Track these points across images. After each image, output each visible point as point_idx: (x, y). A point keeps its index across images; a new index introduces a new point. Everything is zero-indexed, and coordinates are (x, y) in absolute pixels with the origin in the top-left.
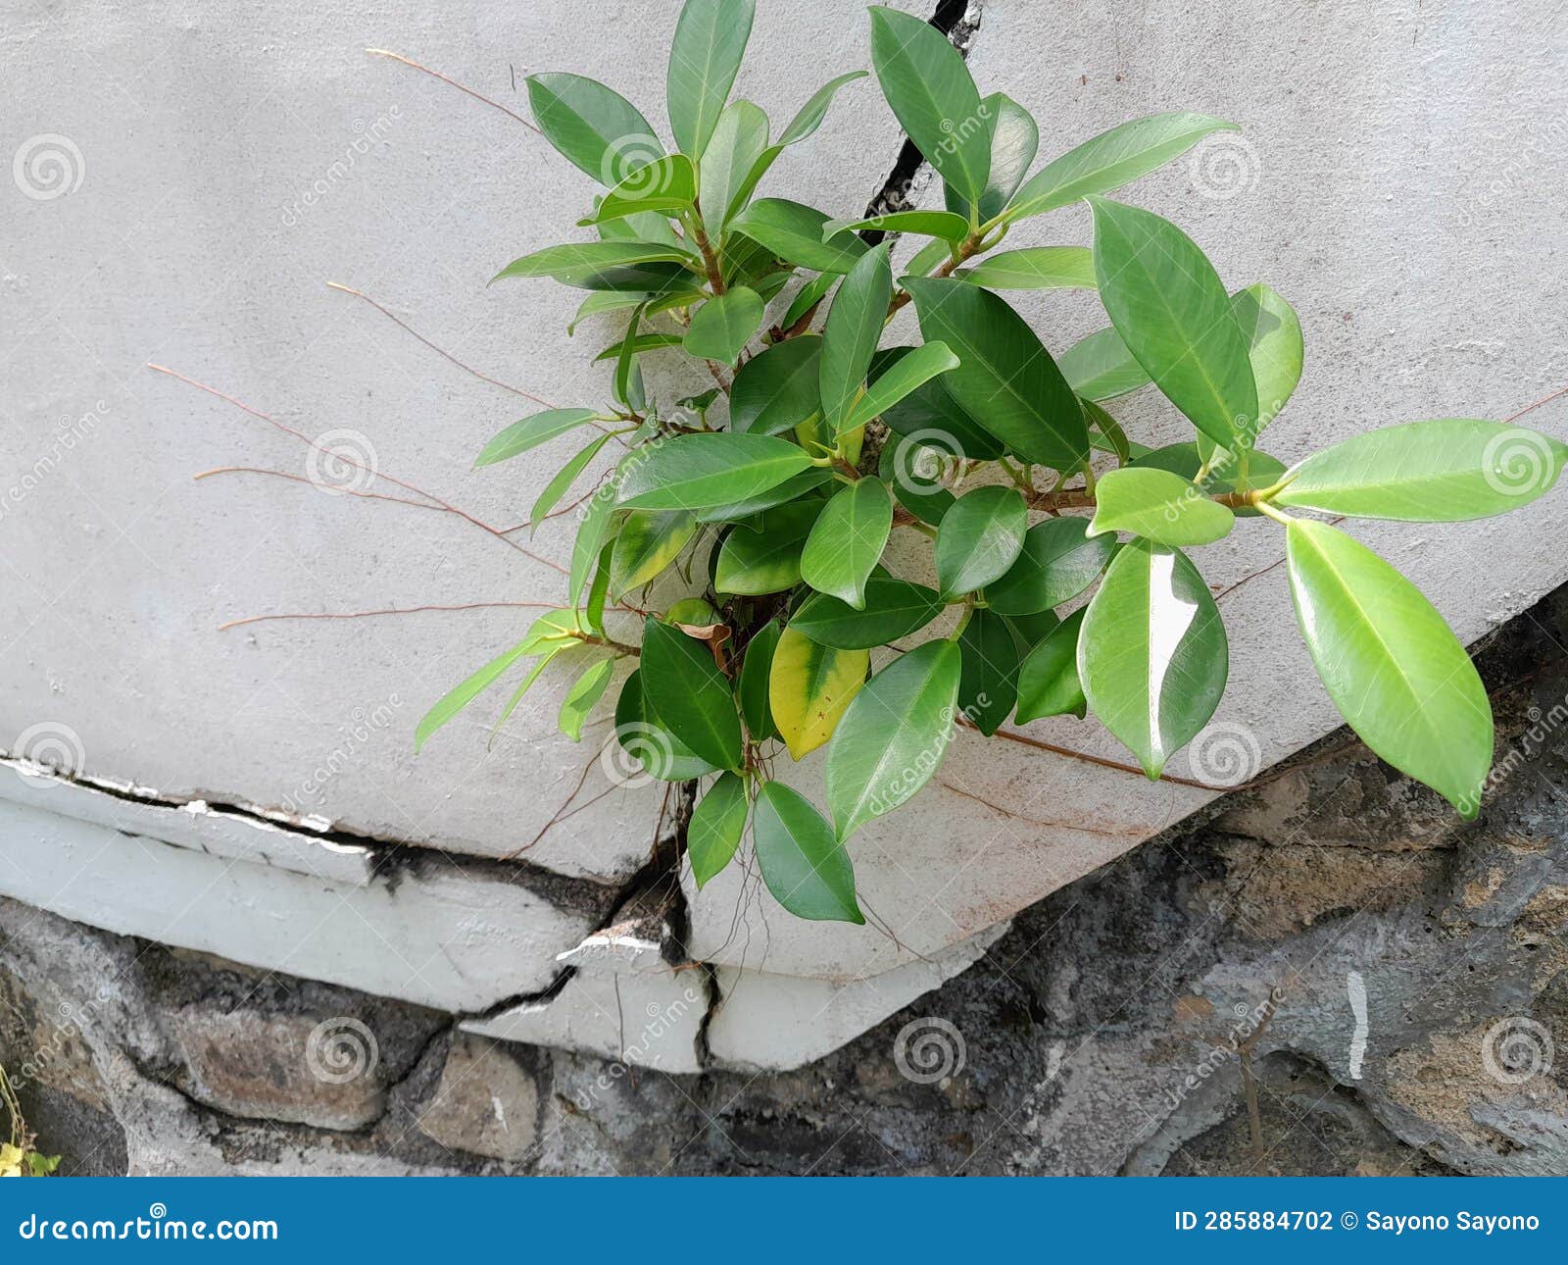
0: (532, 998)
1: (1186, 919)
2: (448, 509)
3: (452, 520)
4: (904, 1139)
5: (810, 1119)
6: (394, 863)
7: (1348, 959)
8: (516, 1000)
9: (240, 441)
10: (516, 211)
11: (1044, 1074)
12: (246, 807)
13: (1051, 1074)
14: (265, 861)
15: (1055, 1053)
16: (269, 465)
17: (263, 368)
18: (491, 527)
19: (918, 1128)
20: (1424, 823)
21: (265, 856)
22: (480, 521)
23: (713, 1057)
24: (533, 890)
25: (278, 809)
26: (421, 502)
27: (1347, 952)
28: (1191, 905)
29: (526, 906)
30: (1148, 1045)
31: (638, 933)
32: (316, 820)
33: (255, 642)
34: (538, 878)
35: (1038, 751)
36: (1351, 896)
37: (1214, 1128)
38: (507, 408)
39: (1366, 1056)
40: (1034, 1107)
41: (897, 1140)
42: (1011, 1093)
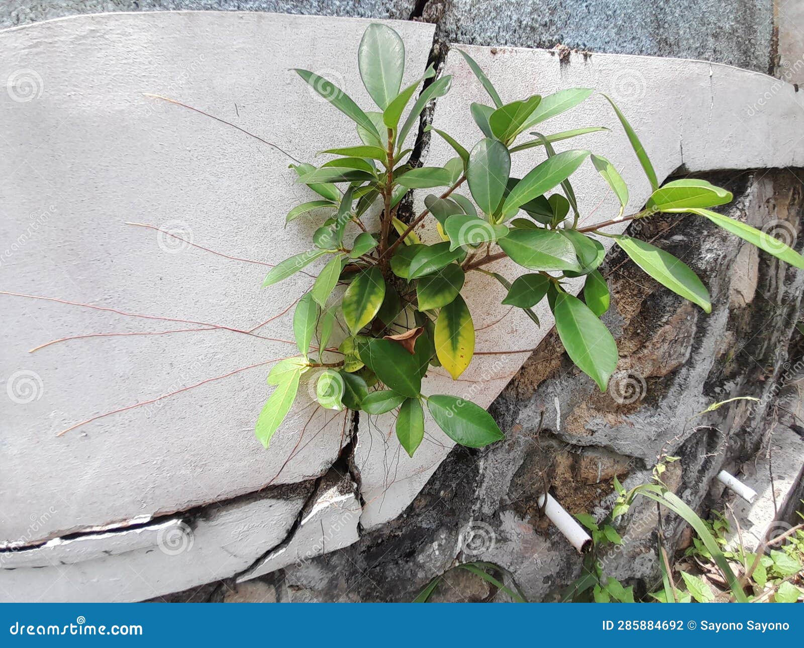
0: (276, 549)
1: (506, 400)
2: (217, 328)
3: (219, 332)
4: (430, 522)
5: (396, 534)
6: (192, 519)
7: (553, 394)
8: (268, 553)
9: (65, 322)
10: (245, 176)
11: (478, 473)
12: (88, 530)
13: (481, 471)
14: (107, 555)
15: (481, 464)
16: (90, 332)
17: (80, 277)
18: (243, 331)
19: (435, 516)
20: (559, 347)
21: (106, 552)
22: (236, 329)
23: (363, 530)
24: (273, 497)
25: (112, 522)
26: (199, 328)
27: (552, 392)
28: (507, 395)
29: (271, 506)
30: (507, 447)
31: (342, 492)
32: (140, 518)
33: (86, 435)
34: (275, 491)
35: (482, 356)
36: (545, 376)
37: (521, 465)
38: (248, 271)
39: (561, 422)
40: (476, 487)
41: (428, 524)
42: (466, 485)
